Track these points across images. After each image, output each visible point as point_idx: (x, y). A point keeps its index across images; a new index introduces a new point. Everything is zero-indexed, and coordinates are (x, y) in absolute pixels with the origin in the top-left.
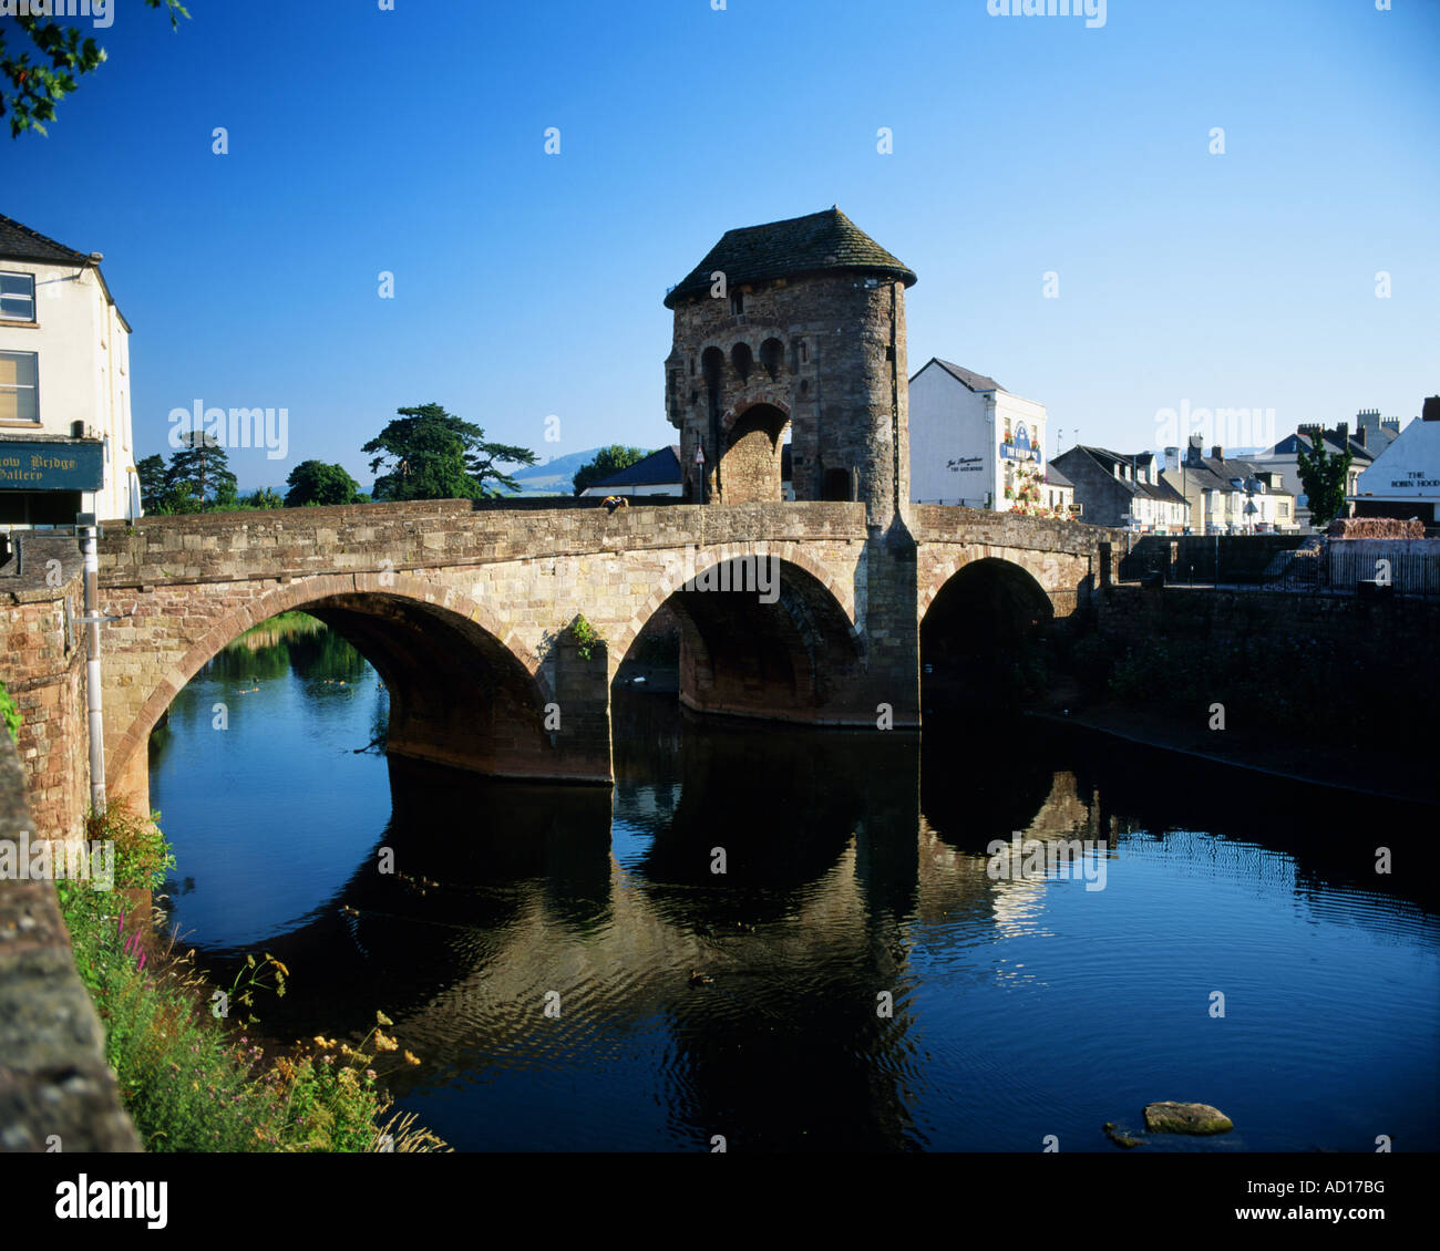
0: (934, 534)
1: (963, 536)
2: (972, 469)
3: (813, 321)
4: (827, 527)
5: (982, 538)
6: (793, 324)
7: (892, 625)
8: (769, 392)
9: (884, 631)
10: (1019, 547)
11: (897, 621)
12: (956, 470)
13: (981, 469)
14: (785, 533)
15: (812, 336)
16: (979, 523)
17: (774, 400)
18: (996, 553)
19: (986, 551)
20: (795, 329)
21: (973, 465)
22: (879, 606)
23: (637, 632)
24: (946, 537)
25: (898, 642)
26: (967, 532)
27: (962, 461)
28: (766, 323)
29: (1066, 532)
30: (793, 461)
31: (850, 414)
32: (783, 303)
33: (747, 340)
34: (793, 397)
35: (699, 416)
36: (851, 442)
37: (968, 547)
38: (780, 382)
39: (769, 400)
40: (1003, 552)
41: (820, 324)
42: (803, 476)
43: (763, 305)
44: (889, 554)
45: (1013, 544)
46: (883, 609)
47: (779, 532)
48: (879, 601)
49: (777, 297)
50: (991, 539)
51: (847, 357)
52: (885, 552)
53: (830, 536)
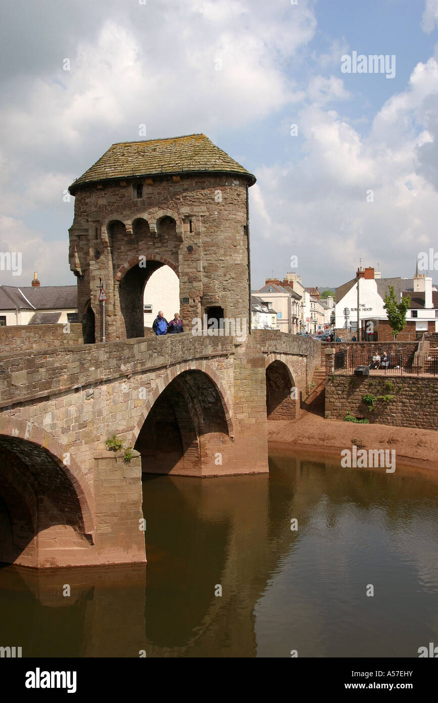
1: (268, 349)
3: (197, 206)
4: (220, 347)
5: (274, 349)
6: (183, 207)
7: (250, 410)
8: (157, 253)
9: (245, 414)
11: (252, 407)
15: (197, 216)
16: (273, 339)
17: (161, 258)
19: (275, 357)
20: (185, 210)
25: (253, 421)
26: (269, 346)
28: (161, 207)
29: (300, 343)
33: (145, 216)
35: (101, 267)
36: (224, 289)
37: (269, 355)
38: (167, 247)
39: (158, 259)
40: (280, 357)
41: (202, 208)
42: (188, 312)
43: (159, 194)
44: (248, 363)
48: (241, 394)
49: (170, 188)
50: (277, 349)
52: (245, 362)
53: (221, 353)
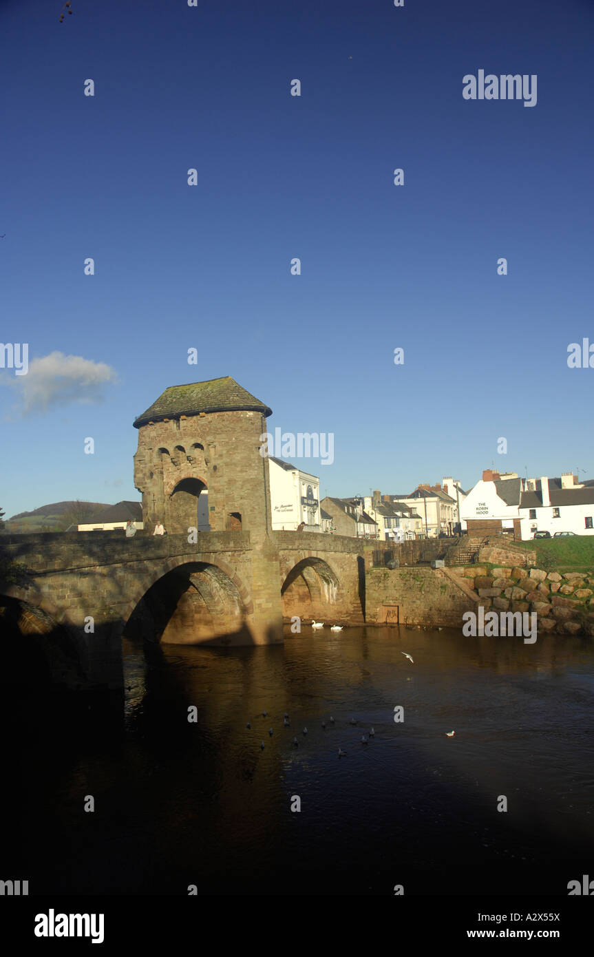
0: (284, 546)
1: (298, 546)
2: (287, 510)
3: (218, 434)
4: (232, 545)
5: (308, 547)
6: (208, 435)
7: (267, 596)
8: (194, 472)
9: (262, 600)
10: (324, 551)
11: (269, 594)
12: (279, 511)
13: (292, 510)
14: (211, 548)
15: (219, 442)
16: (305, 539)
17: (197, 476)
18: (314, 554)
19: (310, 553)
20: (210, 438)
21: (288, 508)
22: (259, 586)
23: (133, 608)
24: (290, 547)
25: (271, 605)
26: (300, 544)
27: (282, 506)
28: (193, 436)
29: (346, 542)
30: (209, 509)
31: (240, 483)
32: (202, 425)
33: (183, 444)
34: (209, 474)
35: (154, 485)
36: (242, 498)
37: (301, 552)
39: (195, 476)
40: (317, 553)
41: (224, 435)
42: (215, 517)
43: (191, 426)
44: (264, 557)
45: (322, 549)
46: (262, 588)
47: (208, 548)
49: (200, 421)
50: (311, 547)
51: (238, 453)
52: (262, 557)
53: (233, 549)
